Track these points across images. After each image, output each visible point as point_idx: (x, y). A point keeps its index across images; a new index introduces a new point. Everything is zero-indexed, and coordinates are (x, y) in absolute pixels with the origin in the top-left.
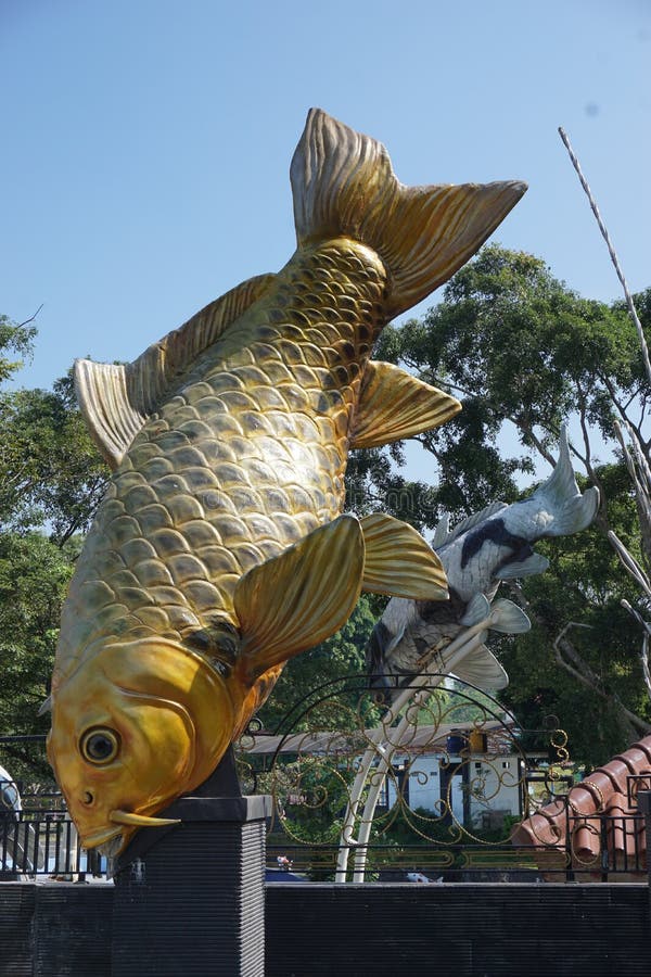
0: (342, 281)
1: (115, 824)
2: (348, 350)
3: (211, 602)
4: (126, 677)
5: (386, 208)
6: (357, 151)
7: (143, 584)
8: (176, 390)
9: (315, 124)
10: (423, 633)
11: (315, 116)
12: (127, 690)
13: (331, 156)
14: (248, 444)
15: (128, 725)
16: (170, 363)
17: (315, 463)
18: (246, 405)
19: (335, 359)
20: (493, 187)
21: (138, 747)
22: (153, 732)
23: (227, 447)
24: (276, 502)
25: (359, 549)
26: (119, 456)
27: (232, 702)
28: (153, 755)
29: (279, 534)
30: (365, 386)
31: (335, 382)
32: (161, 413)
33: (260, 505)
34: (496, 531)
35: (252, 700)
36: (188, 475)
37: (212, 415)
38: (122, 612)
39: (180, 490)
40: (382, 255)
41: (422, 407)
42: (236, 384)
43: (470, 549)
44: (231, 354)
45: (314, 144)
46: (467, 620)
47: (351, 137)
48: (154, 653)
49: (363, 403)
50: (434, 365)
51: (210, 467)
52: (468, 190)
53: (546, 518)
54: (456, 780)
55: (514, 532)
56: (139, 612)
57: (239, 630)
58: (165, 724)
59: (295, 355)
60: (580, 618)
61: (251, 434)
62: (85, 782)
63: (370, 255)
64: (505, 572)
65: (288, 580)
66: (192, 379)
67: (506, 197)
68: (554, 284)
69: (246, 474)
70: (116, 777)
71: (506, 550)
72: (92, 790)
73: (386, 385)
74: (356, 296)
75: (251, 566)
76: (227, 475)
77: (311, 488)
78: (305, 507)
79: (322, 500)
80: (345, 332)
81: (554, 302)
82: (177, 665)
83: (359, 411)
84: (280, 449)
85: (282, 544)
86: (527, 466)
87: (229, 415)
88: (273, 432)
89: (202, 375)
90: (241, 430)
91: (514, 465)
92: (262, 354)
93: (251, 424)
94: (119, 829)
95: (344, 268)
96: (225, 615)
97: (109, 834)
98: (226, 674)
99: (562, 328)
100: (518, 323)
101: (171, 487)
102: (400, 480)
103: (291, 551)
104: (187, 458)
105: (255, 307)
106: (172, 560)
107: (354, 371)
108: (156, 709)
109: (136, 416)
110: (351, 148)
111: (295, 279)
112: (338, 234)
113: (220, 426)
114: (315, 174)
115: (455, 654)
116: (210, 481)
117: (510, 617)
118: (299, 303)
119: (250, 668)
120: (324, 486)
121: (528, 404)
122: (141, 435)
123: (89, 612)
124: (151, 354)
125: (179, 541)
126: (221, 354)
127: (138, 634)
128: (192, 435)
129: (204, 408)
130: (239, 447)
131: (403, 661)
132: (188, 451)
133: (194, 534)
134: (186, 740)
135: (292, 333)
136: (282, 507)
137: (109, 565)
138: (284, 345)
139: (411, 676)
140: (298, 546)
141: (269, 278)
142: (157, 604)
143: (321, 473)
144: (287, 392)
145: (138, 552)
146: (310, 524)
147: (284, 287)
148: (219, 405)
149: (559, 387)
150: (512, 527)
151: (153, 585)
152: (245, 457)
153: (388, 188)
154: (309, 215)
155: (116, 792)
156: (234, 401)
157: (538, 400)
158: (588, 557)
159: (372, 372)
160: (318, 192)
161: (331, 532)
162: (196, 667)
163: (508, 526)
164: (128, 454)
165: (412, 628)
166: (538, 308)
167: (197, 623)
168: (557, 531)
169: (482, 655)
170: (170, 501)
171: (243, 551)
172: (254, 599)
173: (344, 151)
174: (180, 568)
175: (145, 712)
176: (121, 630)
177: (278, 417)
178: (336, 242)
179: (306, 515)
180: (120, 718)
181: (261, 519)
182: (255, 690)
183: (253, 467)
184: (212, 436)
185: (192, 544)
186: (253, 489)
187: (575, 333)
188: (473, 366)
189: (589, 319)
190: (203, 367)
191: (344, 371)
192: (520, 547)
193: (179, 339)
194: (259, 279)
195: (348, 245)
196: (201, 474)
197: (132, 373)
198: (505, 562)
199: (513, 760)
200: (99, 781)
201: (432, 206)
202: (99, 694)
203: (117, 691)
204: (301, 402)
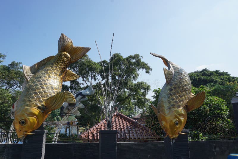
0: (64, 58)
1: (24, 134)
2: (64, 68)
3: (42, 102)
4: (28, 112)
5: (71, 49)
6: (68, 40)
7: (31, 99)
8: (38, 71)
9: (62, 36)
10: (69, 108)
11: (62, 35)
12: (28, 114)
13: (64, 41)
14: (49, 80)
15: (28, 120)
16: (37, 67)
17: (58, 83)
18: (49, 74)
19: (62, 69)
20: (87, 48)
21: (29, 123)
22: (31, 121)
23: (46, 80)
24: (52, 88)
25: (64, 96)
26: (29, 80)
27: (44, 117)
28: (31, 124)
29: (52, 93)
30: (66, 73)
31: (62, 72)
32: (36, 74)
33: (50, 89)
34: (81, 94)
35: (46, 116)
36: (40, 84)
37: (44, 75)
38: (28, 103)
39: (38, 85)
40: (70, 55)
41: (74, 76)
42: (48, 71)
43: (77, 96)
44: (47, 66)
45: (62, 38)
46: (76, 106)
47: (67, 39)
48: (33, 109)
49: (66, 75)
50: (71, 68)
51: (43, 82)
52: (83, 48)
53: (88, 92)
54: (68, 129)
55: (83, 94)
56: (30, 103)
57: (46, 106)
58: (33, 120)
59: (57, 68)
60: (88, 106)
61: (49, 78)
62: (20, 128)
63: (69, 55)
64: (82, 100)
65: (53, 100)
66: (41, 70)
67: (88, 49)
68: (89, 59)
69: (48, 84)
70: (25, 127)
71: (82, 97)
72: (20, 129)
73: (69, 73)
74: (66, 60)
75: (48, 97)
76: (45, 84)
77: (58, 87)
78: (56, 89)
79: (59, 89)
80: (64, 65)
81: (89, 61)
82: (36, 111)
83: (65, 76)
84: (53, 81)
85: (53, 95)
86: (83, 84)
87: (46, 75)
88: (52, 78)
89: (42, 69)
90: (48, 78)
91: (81, 84)
92: (52, 67)
93: (49, 77)
94: (24, 135)
95: (65, 56)
96: (44, 104)
97: (23, 136)
98: (43, 112)
99: (90, 65)
100: (84, 64)
101: (37, 85)
102: (64, 85)
103: (54, 96)
104: (39, 81)
105: (51, 60)
106: (36, 96)
107: (65, 71)
108: (32, 117)
109: (32, 74)
110: (67, 40)
111: (57, 57)
112: (64, 51)
113: (45, 77)
114: (62, 43)
115: (73, 111)
116: (43, 85)
117: (81, 106)
118: (58, 60)
119: (47, 112)
120: (59, 86)
121: (84, 75)
122: (32, 77)
123: (22, 103)
124: (35, 65)
125: (38, 93)
126: (46, 66)
127: (30, 106)
128: (40, 78)
129: (42, 74)
130: (47, 80)
131: (65, 112)
132: (40, 80)
133: (40, 92)
134: (36, 122)
135: (56, 65)
136: (53, 89)
137: (26, 96)
138: (55, 66)
139: (66, 114)
140: (56, 95)
141: (54, 56)
142: (33, 102)
143: (59, 85)
144: (55, 73)
145: (31, 94)
146: (57, 92)
147: (56, 58)
148: (45, 74)
149: (88, 73)
150: (83, 93)
151: (33, 99)
152: (48, 81)
153: (72, 46)
154: (61, 48)
155: (24, 129)
156: (47, 73)
157: (85, 75)
158: (90, 98)
159: (67, 71)
160: (62, 45)
161: (60, 93)
162: (39, 111)
163: (82, 93)
164: (30, 80)
165: (67, 107)
166: (87, 62)
167: (39, 105)
168: (89, 94)
169: (77, 111)
170: (37, 87)
171: (47, 95)
172: (48, 102)
173: (66, 40)
174: (37, 97)
175: (30, 118)
176: (27, 105)
177: (53, 76)
178: (64, 52)
179: (56, 90)
180: (26, 118)
181: (50, 90)
182: (47, 115)
183: (49, 83)
184: (43, 78)
185: (39, 93)
186: (49, 86)
187: (92, 66)
188: (76, 69)
189: (94, 64)
190: (43, 68)
191: (63, 71)
192: (84, 96)
193: (39, 63)
194: (52, 56)
195: (66, 53)
196: (42, 83)
197: (31, 68)
198: (82, 98)
199: (77, 126)
200: (22, 128)
201: (78, 49)
202: (23, 115)
203: (26, 114)
204: (57, 74)
